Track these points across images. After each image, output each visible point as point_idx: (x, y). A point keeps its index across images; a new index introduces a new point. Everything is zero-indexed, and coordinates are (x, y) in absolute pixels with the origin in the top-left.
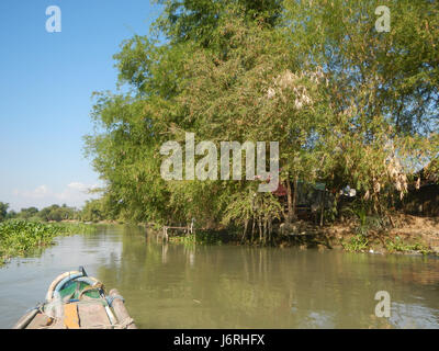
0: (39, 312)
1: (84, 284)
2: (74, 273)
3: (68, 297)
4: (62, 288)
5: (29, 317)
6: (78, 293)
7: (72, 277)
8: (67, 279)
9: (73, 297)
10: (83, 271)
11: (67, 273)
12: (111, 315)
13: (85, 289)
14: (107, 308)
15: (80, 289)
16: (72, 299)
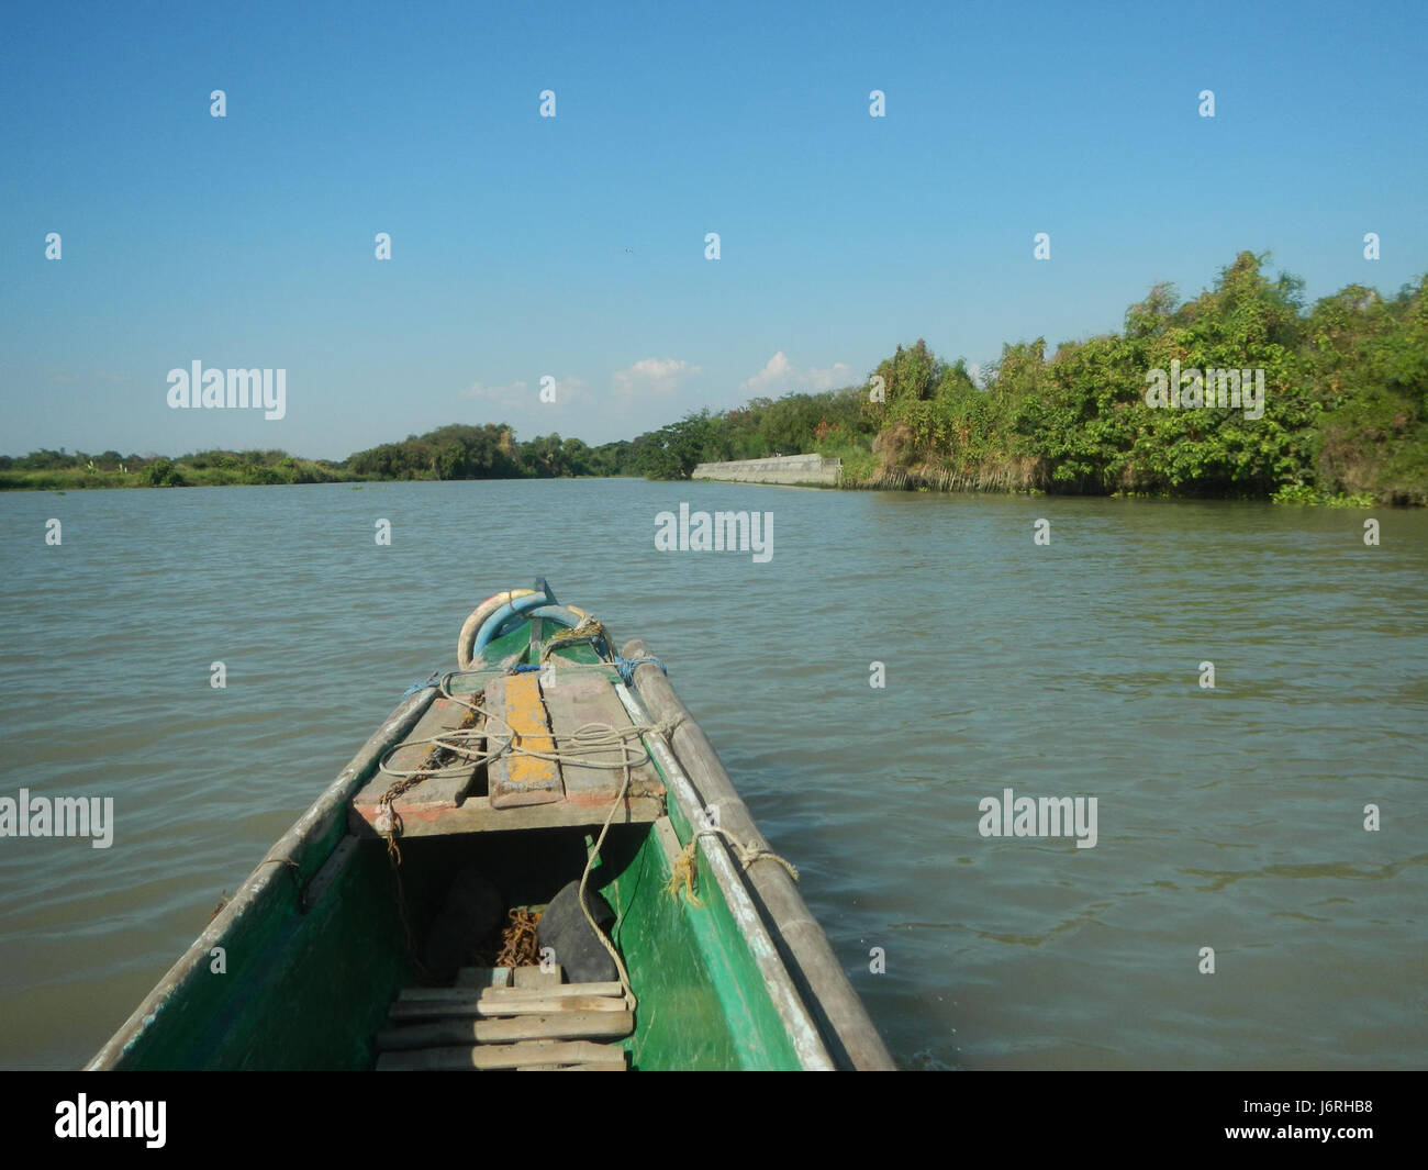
0: (439, 695)
1: (551, 624)
2: (522, 596)
3: (512, 660)
4: (496, 635)
5: (414, 706)
6: (540, 648)
7: (517, 605)
8: (505, 611)
9: (525, 659)
10: (547, 590)
11: (504, 596)
12: (634, 709)
13: (555, 639)
14: (621, 688)
15: (543, 637)
16: (525, 664)
